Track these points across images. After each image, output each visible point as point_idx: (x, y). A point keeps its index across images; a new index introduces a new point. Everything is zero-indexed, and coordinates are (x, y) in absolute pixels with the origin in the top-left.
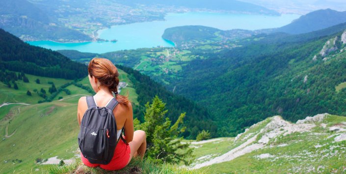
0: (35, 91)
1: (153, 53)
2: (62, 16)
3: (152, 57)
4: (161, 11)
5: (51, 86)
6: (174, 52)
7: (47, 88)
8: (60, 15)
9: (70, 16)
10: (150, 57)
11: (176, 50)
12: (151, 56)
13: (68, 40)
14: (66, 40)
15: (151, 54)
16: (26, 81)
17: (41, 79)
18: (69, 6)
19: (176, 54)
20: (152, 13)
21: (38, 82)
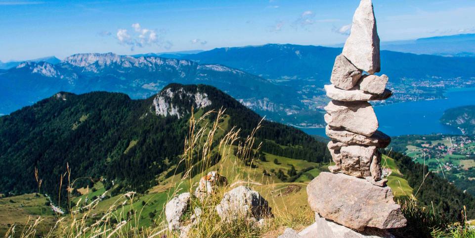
0: (273, 171)
1: (425, 142)
2: (306, 97)
3: (425, 147)
4: (438, 86)
5: (290, 168)
6: (462, 142)
7: (286, 170)
8: (304, 96)
9: (314, 97)
10: (422, 147)
11: (464, 139)
12: (423, 145)
13: (311, 124)
14: (309, 124)
15: (423, 143)
16: (264, 160)
17: (280, 159)
18: (313, 86)
19: (464, 144)
20: (424, 89)
21: (276, 162)
